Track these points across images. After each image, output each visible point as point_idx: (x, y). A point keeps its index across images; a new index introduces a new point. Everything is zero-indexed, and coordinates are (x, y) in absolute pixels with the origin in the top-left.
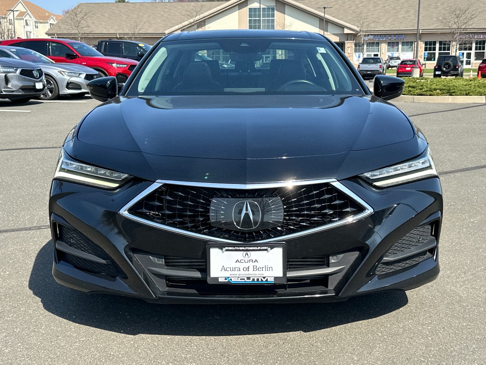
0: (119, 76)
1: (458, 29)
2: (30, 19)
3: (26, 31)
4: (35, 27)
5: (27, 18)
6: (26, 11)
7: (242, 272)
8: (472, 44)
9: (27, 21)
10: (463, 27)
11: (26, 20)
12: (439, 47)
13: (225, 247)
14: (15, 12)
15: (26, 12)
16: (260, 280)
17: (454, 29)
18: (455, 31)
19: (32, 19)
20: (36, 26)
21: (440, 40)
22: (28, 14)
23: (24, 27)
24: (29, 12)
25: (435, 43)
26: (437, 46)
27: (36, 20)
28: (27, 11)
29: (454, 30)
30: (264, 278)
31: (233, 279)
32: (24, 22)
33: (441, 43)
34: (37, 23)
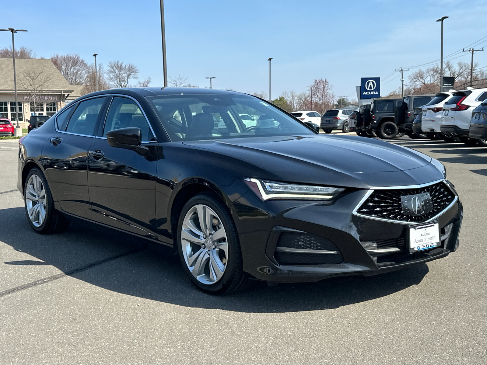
1: (34, 90)
7: (424, 242)
8: (42, 105)
10: (39, 89)
12: (11, 108)
13: (416, 226)
16: (431, 246)
17: (31, 90)
18: (32, 92)
21: (11, 101)
25: (6, 104)
26: (9, 106)
29: (30, 92)
30: (433, 244)
31: (420, 247)
33: (12, 104)
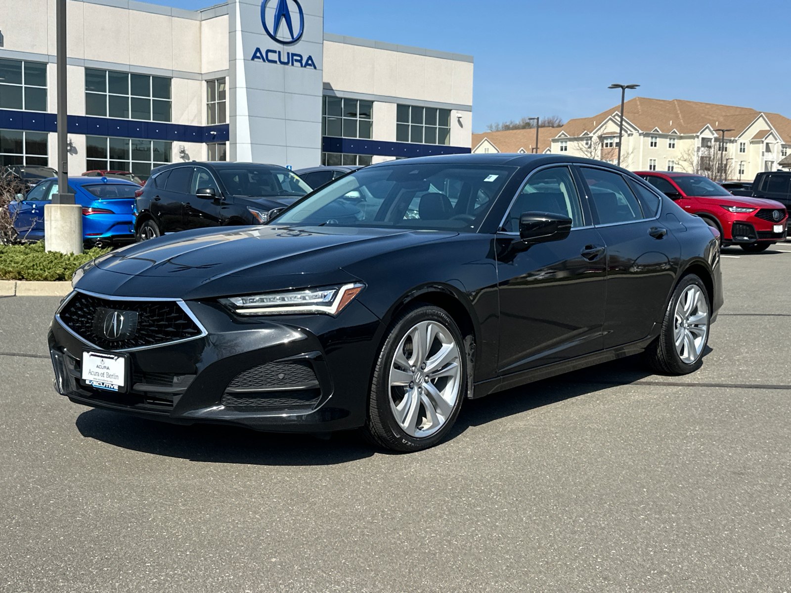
0: (738, 226)
2: (775, 142)
3: (765, 160)
4: (781, 154)
5: (770, 139)
6: (769, 129)
7: (100, 378)
9: (770, 145)
11: (767, 144)
14: (725, 132)
15: (770, 131)
16: (109, 387)
19: (778, 141)
20: (783, 153)
22: (771, 133)
23: (763, 155)
24: (774, 131)
27: (784, 143)
28: (771, 129)
30: (112, 385)
31: (94, 382)
32: (763, 147)
34: (786, 148)
